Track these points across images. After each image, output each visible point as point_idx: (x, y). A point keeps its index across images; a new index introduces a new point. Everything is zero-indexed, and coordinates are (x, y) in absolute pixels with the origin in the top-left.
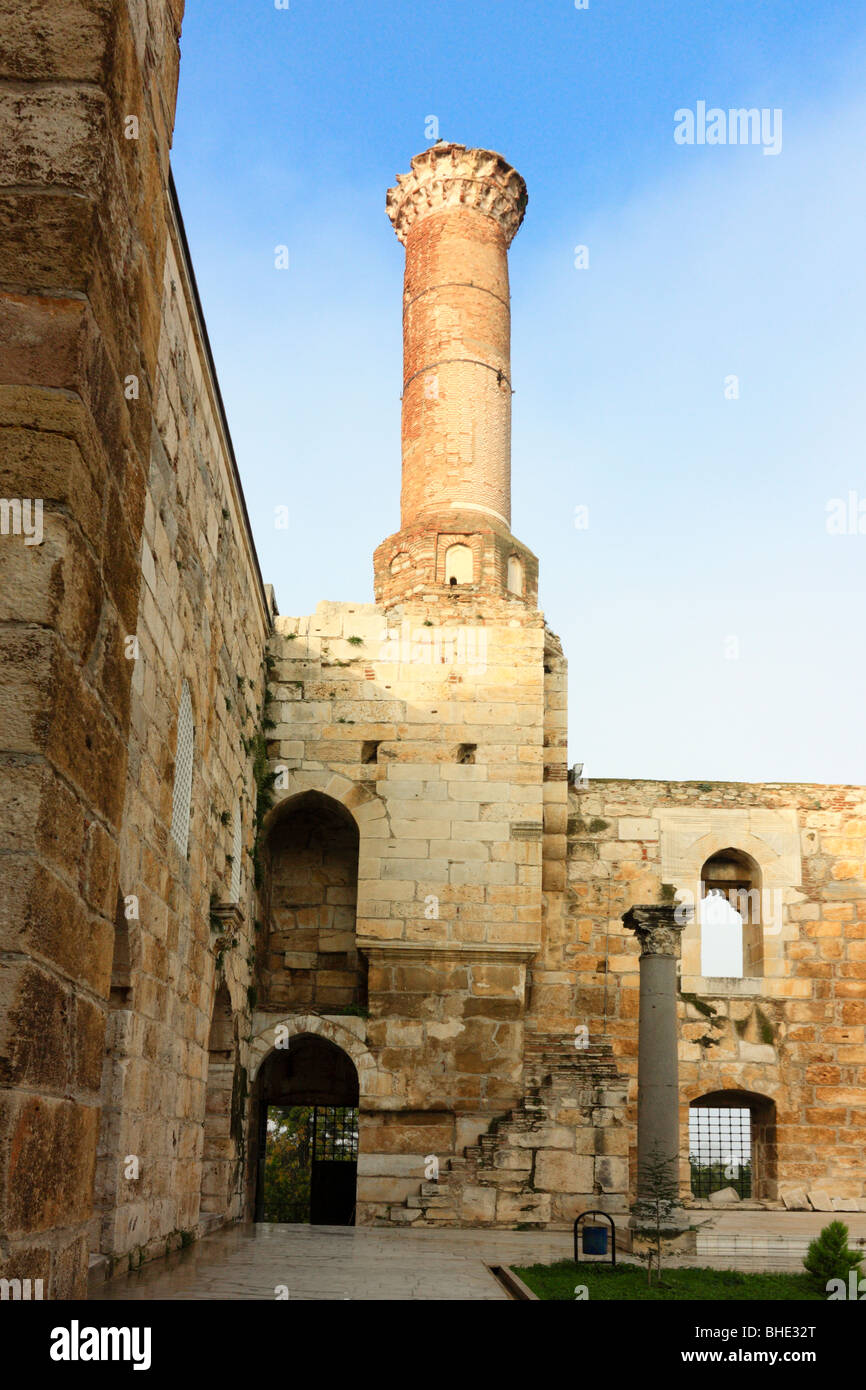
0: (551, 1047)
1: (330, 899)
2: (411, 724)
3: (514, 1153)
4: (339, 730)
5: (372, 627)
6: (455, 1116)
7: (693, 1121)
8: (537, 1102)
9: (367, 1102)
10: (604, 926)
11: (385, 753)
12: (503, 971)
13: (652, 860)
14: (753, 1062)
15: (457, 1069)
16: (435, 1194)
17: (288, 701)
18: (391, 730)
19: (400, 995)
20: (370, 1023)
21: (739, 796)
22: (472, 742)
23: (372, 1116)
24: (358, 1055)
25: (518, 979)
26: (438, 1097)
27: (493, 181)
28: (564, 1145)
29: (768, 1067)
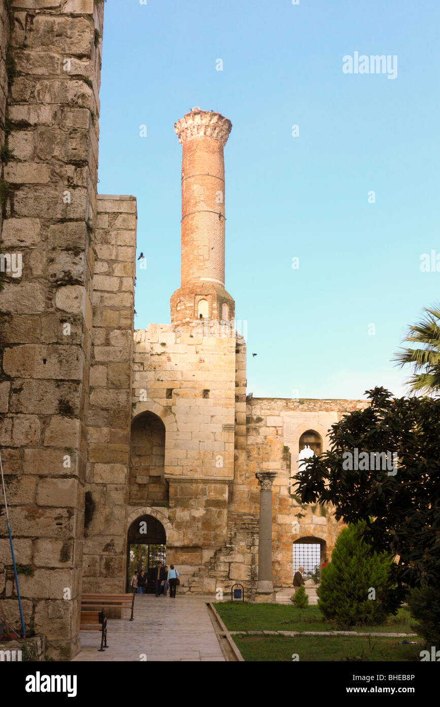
0: (238, 519)
1: (154, 453)
2: (185, 381)
3: (222, 564)
4: (157, 384)
5: (170, 338)
6: (202, 549)
7: (294, 550)
8: (231, 543)
9: (169, 543)
10: (261, 465)
11: (175, 394)
12: (219, 488)
13: (280, 435)
14: (318, 524)
15: (203, 529)
16: (194, 581)
17: (138, 371)
18: (177, 384)
19: (181, 498)
20: (170, 510)
21: (315, 406)
22: (208, 389)
23: (171, 549)
24: (165, 524)
25: (225, 491)
26: (196, 541)
27: (217, 124)
28: (241, 561)
29: (324, 527)
